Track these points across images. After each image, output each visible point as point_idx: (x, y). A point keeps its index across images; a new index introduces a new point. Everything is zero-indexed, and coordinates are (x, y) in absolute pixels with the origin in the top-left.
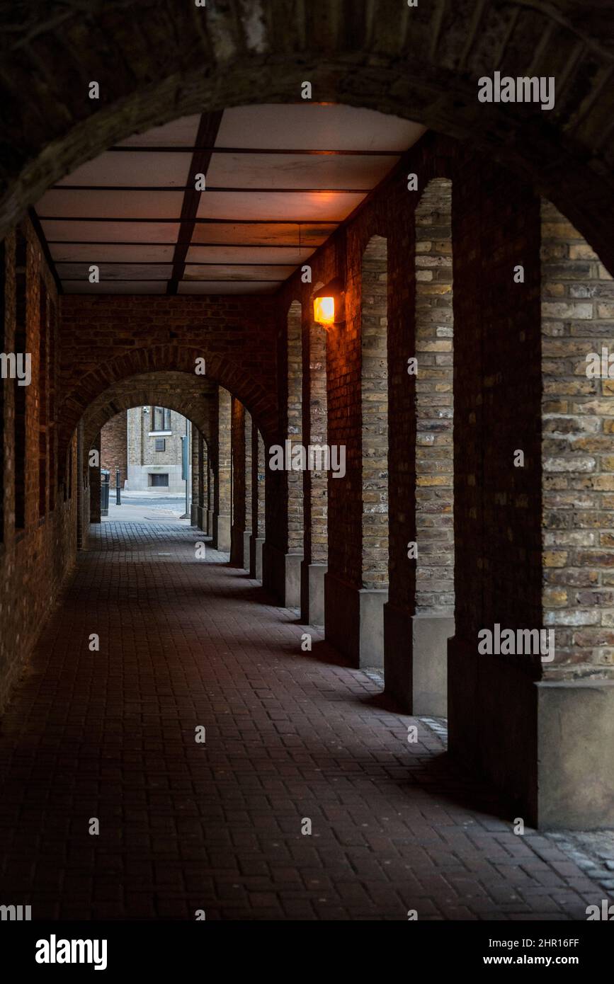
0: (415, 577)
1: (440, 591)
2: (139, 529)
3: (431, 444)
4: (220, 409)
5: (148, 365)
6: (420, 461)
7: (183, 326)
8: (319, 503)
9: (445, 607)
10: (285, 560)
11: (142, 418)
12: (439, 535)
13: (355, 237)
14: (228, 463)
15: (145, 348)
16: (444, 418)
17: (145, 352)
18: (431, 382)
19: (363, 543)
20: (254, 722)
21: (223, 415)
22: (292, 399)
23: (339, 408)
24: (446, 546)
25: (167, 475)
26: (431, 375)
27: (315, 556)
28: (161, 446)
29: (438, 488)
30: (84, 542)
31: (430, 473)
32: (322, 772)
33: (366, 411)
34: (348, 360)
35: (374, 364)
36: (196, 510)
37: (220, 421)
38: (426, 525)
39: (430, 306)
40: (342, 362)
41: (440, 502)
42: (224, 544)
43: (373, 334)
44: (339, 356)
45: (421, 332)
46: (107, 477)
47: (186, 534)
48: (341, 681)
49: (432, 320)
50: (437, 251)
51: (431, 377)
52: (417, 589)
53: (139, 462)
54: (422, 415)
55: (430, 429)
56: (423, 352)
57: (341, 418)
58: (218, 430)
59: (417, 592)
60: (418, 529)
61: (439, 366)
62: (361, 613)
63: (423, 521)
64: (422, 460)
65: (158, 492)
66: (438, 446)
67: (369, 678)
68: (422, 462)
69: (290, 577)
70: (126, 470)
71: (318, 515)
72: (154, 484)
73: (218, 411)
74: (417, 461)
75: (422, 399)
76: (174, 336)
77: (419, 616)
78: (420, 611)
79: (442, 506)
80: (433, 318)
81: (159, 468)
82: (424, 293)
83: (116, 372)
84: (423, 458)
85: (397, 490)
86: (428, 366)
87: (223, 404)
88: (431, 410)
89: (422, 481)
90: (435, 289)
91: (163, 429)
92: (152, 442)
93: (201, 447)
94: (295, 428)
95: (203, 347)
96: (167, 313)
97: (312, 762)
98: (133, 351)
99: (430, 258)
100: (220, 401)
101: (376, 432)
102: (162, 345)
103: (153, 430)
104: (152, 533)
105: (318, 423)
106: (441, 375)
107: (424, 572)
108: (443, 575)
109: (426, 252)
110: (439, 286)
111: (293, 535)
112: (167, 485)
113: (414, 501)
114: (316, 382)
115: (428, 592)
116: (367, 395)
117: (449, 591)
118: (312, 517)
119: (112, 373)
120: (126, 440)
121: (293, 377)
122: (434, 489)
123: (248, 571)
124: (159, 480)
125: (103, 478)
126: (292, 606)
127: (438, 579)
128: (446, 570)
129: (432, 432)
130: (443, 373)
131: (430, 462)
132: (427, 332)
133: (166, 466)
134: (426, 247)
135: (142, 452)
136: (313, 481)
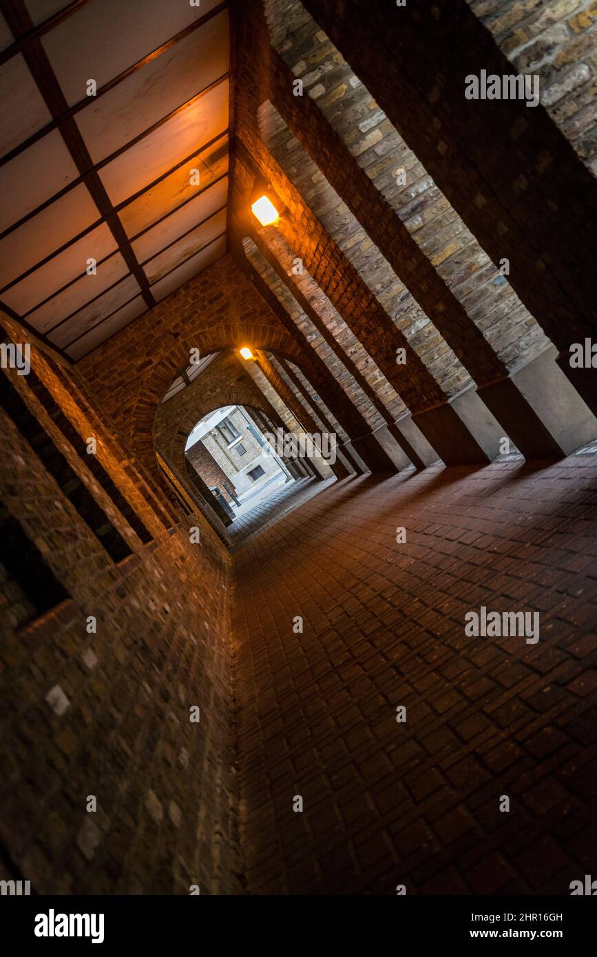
0: (487, 342)
1: (516, 339)
2: (262, 507)
3: (422, 225)
4: (256, 382)
5: (173, 370)
6: (423, 245)
7: (178, 323)
8: (368, 371)
9: (529, 349)
10: (374, 437)
11: (216, 441)
12: (482, 294)
13: (246, 132)
14: (288, 414)
15: (162, 359)
16: (417, 196)
17: (165, 362)
18: (385, 174)
19: (424, 362)
20: (440, 553)
21: (261, 384)
22: (294, 316)
23: (330, 280)
24: (494, 299)
25: (259, 466)
26: (381, 168)
27: (394, 413)
28: (242, 450)
29: (454, 256)
30: (229, 541)
31: (437, 249)
32: (532, 544)
33: (352, 259)
34: (310, 235)
35: (331, 217)
36: (292, 466)
37: (262, 390)
38: (466, 293)
39: (339, 113)
40: (307, 242)
41: (463, 266)
42: (326, 473)
43: (314, 195)
44: (301, 240)
45: (348, 139)
46: (216, 490)
47: (295, 487)
48: (485, 479)
49: (349, 123)
50: (313, 64)
51: (383, 169)
52: (496, 351)
53: (235, 471)
54: (398, 206)
55: (411, 213)
56: (361, 154)
57: (338, 285)
58: (265, 397)
59: (497, 353)
60: (461, 301)
61: (383, 156)
62: (462, 418)
63: (461, 292)
64: (423, 243)
65: (262, 480)
66: (428, 223)
67: (506, 462)
68: (425, 245)
69: (387, 447)
70: (230, 483)
71: (374, 381)
72: (255, 479)
73: (255, 384)
74: (421, 247)
75: (388, 193)
76: (176, 335)
77: (512, 373)
78: (511, 367)
79: (468, 269)
80: (348, 121)
81: (251, 465)
82: (327, 105)
83: (154, 392)
84: (423, 241)
85: (421, 289)
86: (374, 162)
87: (256, 376)
88: (402, 196)
89: (436, 260)
90: (334, 96)
91: (235, 438)
92: (234, 452)
93: (263, 420)
94: (312, 335)
95: (205, 328)
96: (159, 322)
97: (516, 543)
98: (155, 368)
99: (311, 74)
100: (252, 376)
101: (371, 269)
102: (173, 348)
103: (229, 443)
104: (272, 503)
105: (325, 313)
106: (390, 162)
107: (491, 333)
108: (509, 324)
109: (304, 71)
110: (335, 91)
111: (366, 415)
112: (264, 473)
113: (442, 281)
114: (302, 283)
115: (506, 347)
116: (343, 245)
117: (524, 334)
118: (371, 386)
119: (152, 395)
120: (216, 463)
121: (283, 299)
122: (450, 259)
123: (355, 473)
124: (256, 473)
125: (214, 493)
126: (404, 468)
127: (508, 330)
128: (508, 319)
129: (416, 213)
130: (390, 160)
131: (431, 240)
132: (353, 136)
133: (254, 461)
134: (301, 67)
135: (232, 463)
136: (351, 358)
